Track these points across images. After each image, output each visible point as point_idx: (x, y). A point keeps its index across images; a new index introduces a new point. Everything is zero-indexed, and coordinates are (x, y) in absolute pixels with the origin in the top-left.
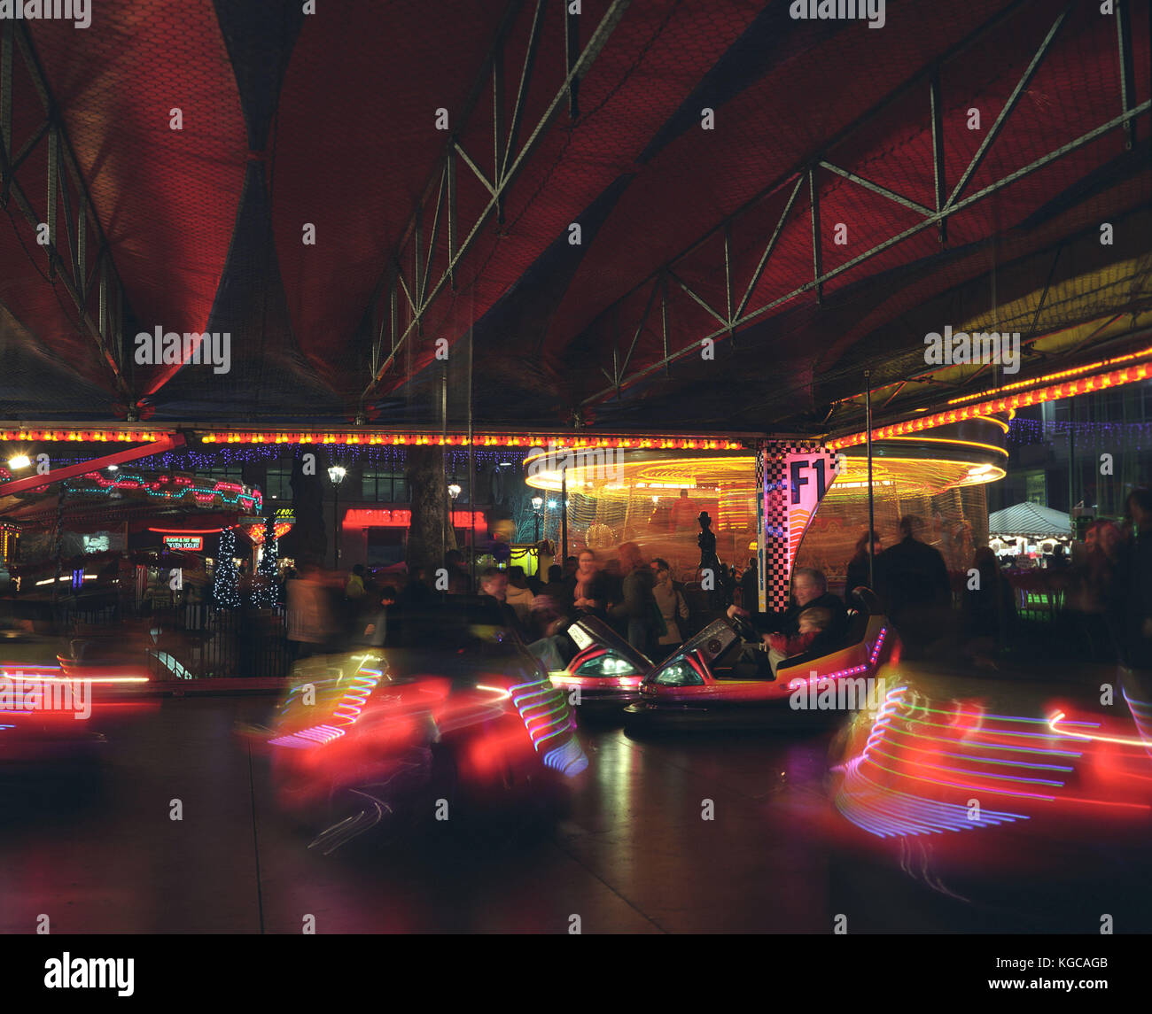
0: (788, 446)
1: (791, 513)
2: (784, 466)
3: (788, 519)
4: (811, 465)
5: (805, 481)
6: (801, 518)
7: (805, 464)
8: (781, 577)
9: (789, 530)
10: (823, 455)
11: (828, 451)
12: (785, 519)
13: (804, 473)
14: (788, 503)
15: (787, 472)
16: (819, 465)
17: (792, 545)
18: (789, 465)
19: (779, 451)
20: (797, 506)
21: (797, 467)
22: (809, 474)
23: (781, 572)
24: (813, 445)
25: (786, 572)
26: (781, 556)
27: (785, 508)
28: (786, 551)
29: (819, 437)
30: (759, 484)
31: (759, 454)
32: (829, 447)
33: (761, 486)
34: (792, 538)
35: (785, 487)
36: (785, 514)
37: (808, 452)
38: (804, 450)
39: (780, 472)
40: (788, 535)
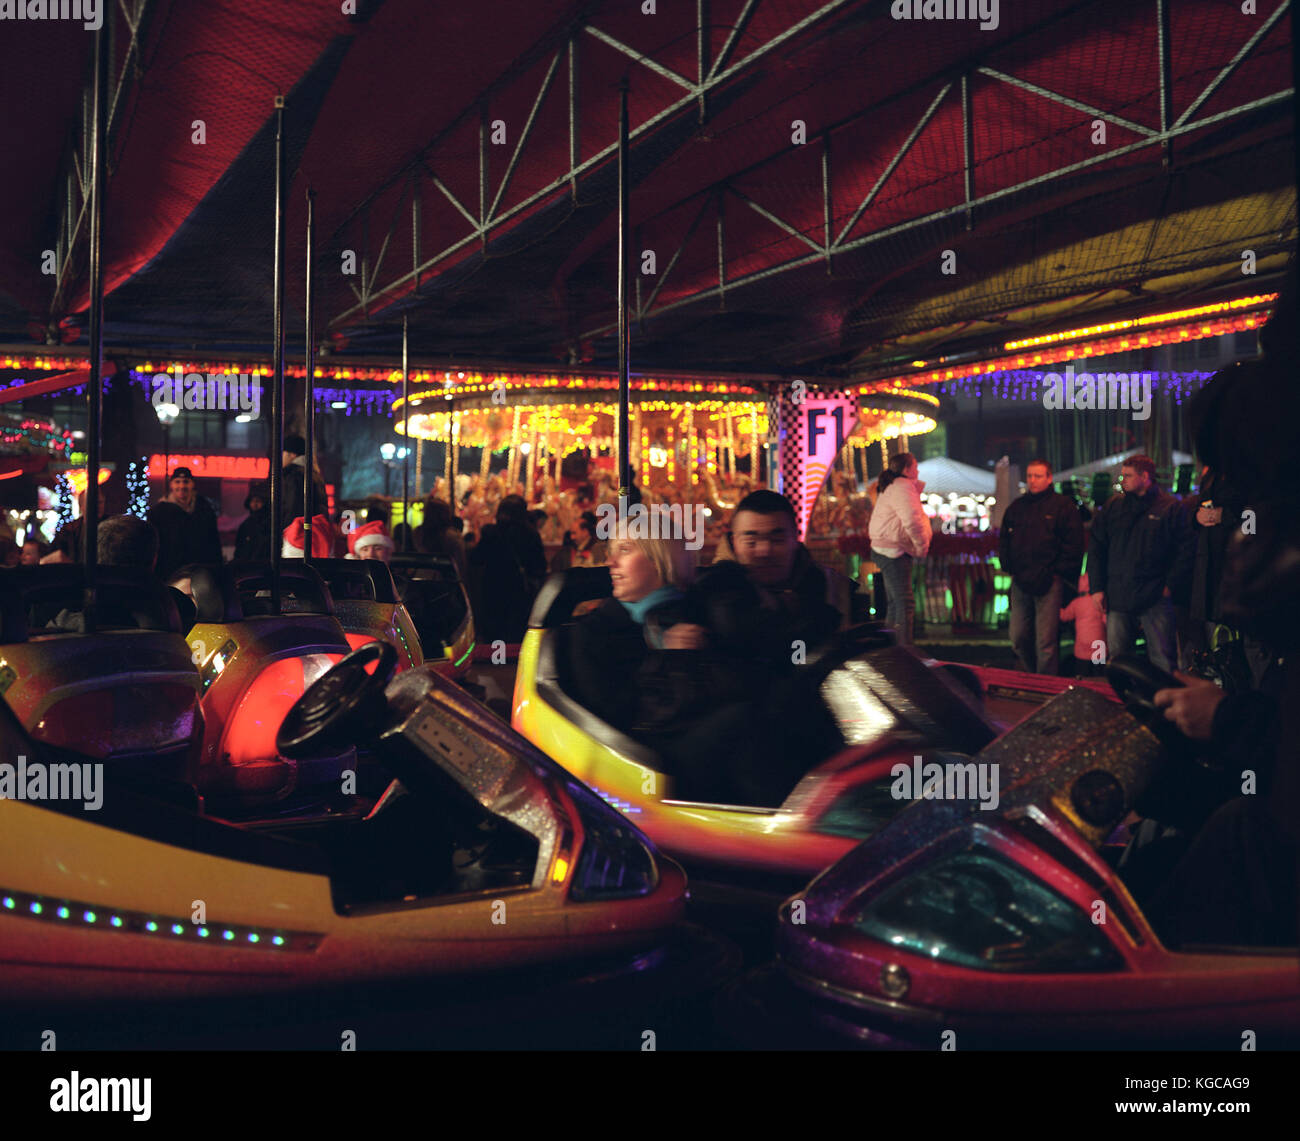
0: (806, 391)
1: (809, 466)
2: (801, 414)
3: (804, 473)
4: (829, 412)
5: (822, 431)
6: (819, 472)
7: (822, 412)
9: (804, 485)
10: (842, 402)
11: (846, 397)
12: (800, 473)
13: (821, 422)
14: (803, 455)
15: (804, 420)
16: (838, 413)
17: (808, 502)
18: (805, 413)
20: (814, 459)
21: (813, 414)
22: (827, 422)
24: (832, 391)
27: (801, 461)
29: (838, 382)
30: (772, 434)
31: (774, 400)
32: (848, 392)
33: (774, 435)
34: (808, 495)
35: (801, 437)
36: (801, 467)
37: (826, 397)
38: (821, 396)
39: (795, 419)
40: (803, 491)
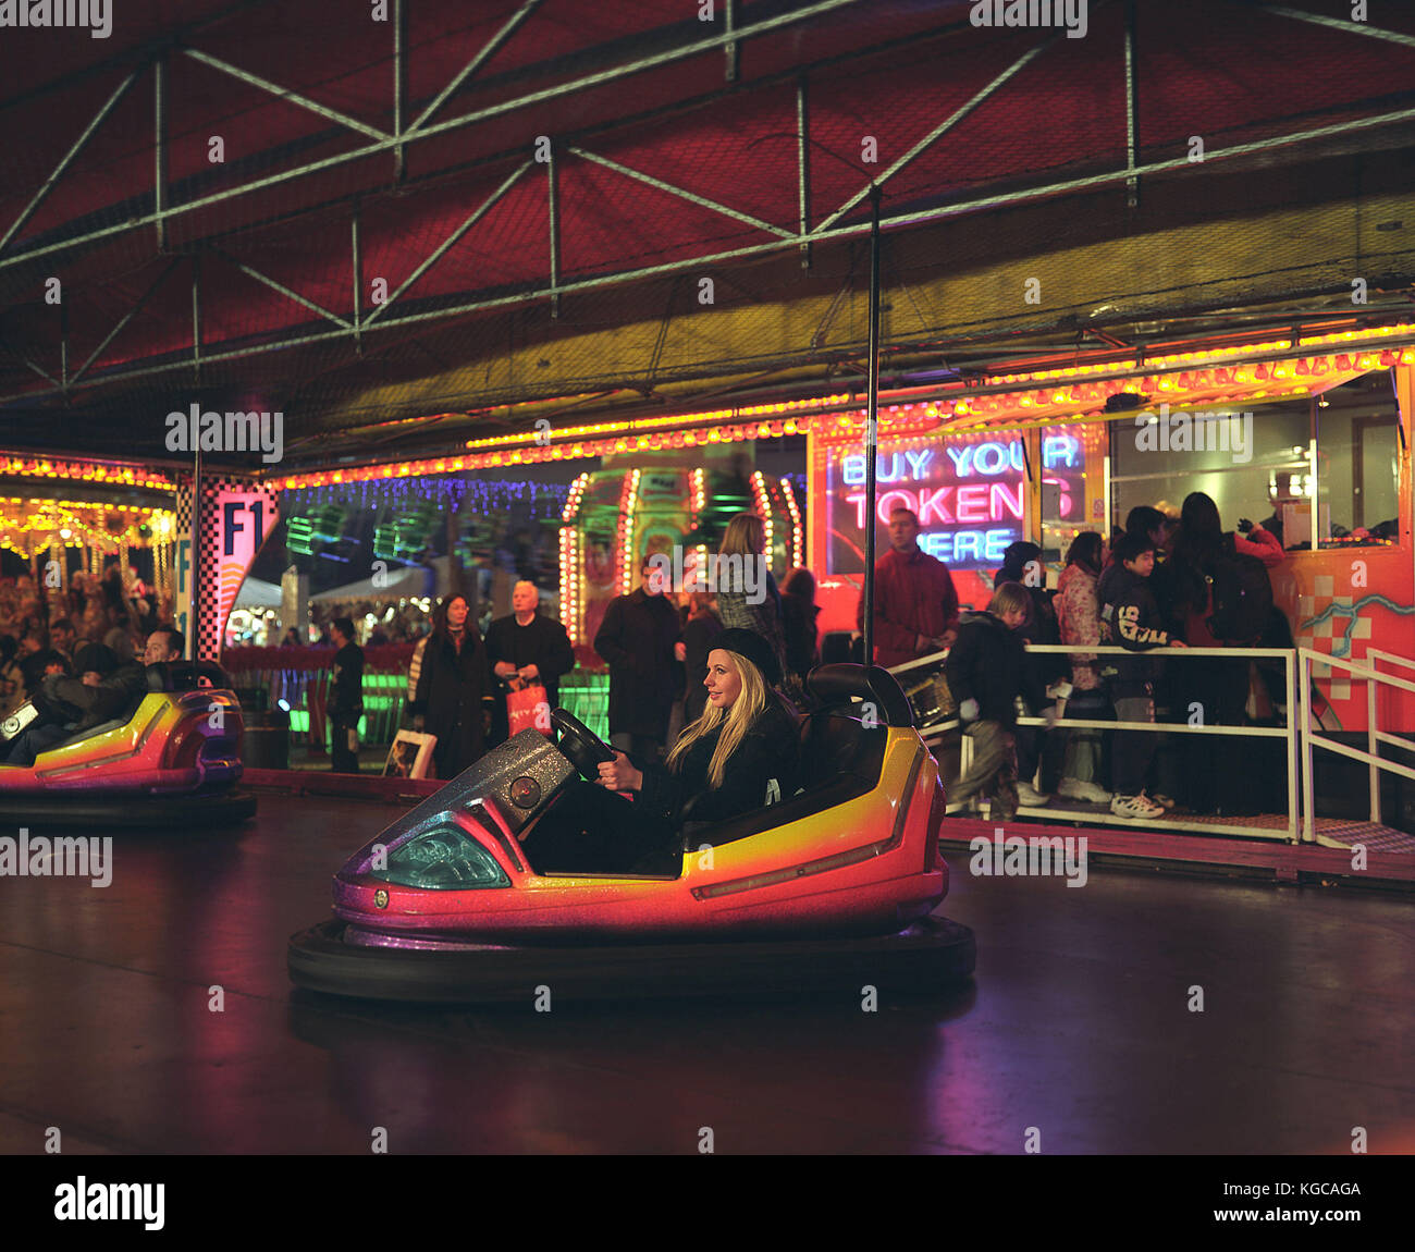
0: (222, 482)
1: (224, 568)
2: (217, 507)
3: (220, 575)
4: (247, 507)
5: (240, 527)
6: (235, 573)
7: (241, 506)
8: (209, 649)
9: (220, 589)
10: (261, 496)
11: (267, 491)
12: (216, 574)
13: (239, 517)
14: (219, 554)
15: (220, 515)
16: (257, 509)
17: (223, 607)
18: (222, 507)
19: (211, 487)
20: (230, 559)
21: (232, 508)
22: (245, 518)
23: (209, 642)
24: (251, 483)
25: (215, 642)
26: (210, 621)
27: (216, 561)
28: (216, 615)
29: (257, 473)
30: (182, 530)
31: (186, 490)
32: (269, 486)
33: (186, 531)
34: (223, 599)
35: (217, 534)
36: (216, 568)
37: (245, 491)
38: (239, 488)
39: (211, 514)
40: (218, 595)
